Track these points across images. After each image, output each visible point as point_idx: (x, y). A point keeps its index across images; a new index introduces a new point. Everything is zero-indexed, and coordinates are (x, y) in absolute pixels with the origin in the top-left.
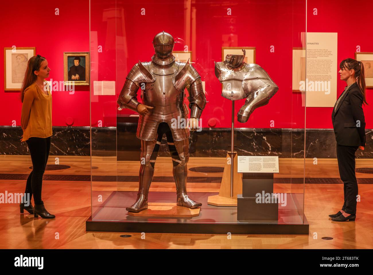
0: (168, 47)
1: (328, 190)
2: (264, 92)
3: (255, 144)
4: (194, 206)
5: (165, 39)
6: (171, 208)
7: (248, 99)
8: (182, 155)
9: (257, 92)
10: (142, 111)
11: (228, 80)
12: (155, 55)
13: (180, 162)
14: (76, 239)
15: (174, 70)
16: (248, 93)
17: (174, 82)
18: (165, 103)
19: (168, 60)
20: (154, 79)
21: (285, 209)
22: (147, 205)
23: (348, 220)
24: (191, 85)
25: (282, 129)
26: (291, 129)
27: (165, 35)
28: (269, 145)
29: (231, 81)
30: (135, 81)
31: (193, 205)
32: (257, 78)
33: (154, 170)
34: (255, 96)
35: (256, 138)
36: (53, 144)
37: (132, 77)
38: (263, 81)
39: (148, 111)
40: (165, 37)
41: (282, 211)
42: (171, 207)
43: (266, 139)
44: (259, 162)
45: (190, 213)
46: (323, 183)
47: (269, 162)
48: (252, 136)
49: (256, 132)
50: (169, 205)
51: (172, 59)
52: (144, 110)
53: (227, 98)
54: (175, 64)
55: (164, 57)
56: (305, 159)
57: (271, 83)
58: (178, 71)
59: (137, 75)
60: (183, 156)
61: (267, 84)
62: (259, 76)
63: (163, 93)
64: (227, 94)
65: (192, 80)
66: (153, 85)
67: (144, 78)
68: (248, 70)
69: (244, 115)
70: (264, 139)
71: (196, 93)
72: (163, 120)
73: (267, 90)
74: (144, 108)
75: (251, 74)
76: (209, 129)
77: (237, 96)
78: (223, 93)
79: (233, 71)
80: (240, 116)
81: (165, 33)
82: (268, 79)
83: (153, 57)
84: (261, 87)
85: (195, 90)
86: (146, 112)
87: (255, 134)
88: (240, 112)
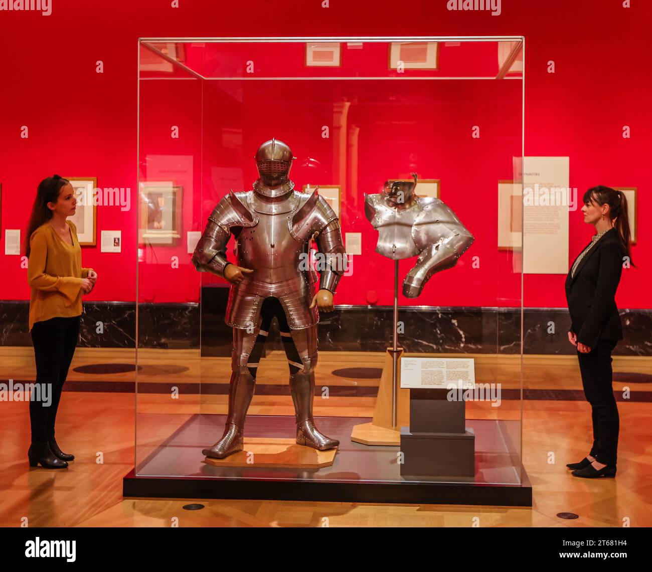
0: (280, 164)
1: (561, 413)
2: (448, 246)
3: (440, 331)
4: (326, 445)
5: (275, 151)
6: (284, 449)
7: (421, 258)
8: (305, 355)
9: (436, 245)
10: (233, 277)
11: (387, 225)
12: (259, 180)
13: (301, 367)
14: (97, 515)
15: (291, 205)
16: (422, 248)
17: (290, 225)
18: (275, 263)
19: (282, 188)
20: (256, 220)
21: (487, 453)
22: (242, 444)
23: (603, 475)
24: (321, 232)
25: (482, 308)
26: (497, 308)
27: (276, 146)
28: (461, 333)
29: (392, 227)
30: (222, 225)
31: (323, 445)
32: (437, 222)
33: (255, 381)
34: (434, 251)
35: (441, 321)
36: (121, 330)
37: (218, 217)
38: (447, 227)
39: (243, 277)
40: (275, 147)
41: (481, 457)
42: (284, 446)
43: (456, 324)
44: (439, 369)
45: (317, 459)
46: (551, 399)
47: (458, 370)
48: (434, 319)
49: (441, 313)
50: (282, 443)
51: (289, 187)
52: (236, 275)
53: (386, 255)
54: (293, 194)
55: (274, 182)
56: (522, 356)
57: (461, 231)
58: (298, 207)
59: (226, 215)
60: (306, 357)
61: (455, 232)
62: (440, 218)
63: (270, 246)
64: (385, 250)
65: (323, 224)
66: (254, 231)
67: (239, 219)
68: (421, 208)
69: (414, 284)
70: (454, 324)
71: (329, 246)
72: (270, 292)
73: (455, 242)
74: (237, 272)
75: (427, 214)
76: (367, 307)
77: (402, 253)
78: (379, 247)
79: (396, 210)
80: (407, 287)
81: (276, 142)
82: (455, 223)
83: (255, 183)
84: (444, 236)
85: (328, 241)
86: (239, 279)
87: (440, 316)
88: (407, 279)
